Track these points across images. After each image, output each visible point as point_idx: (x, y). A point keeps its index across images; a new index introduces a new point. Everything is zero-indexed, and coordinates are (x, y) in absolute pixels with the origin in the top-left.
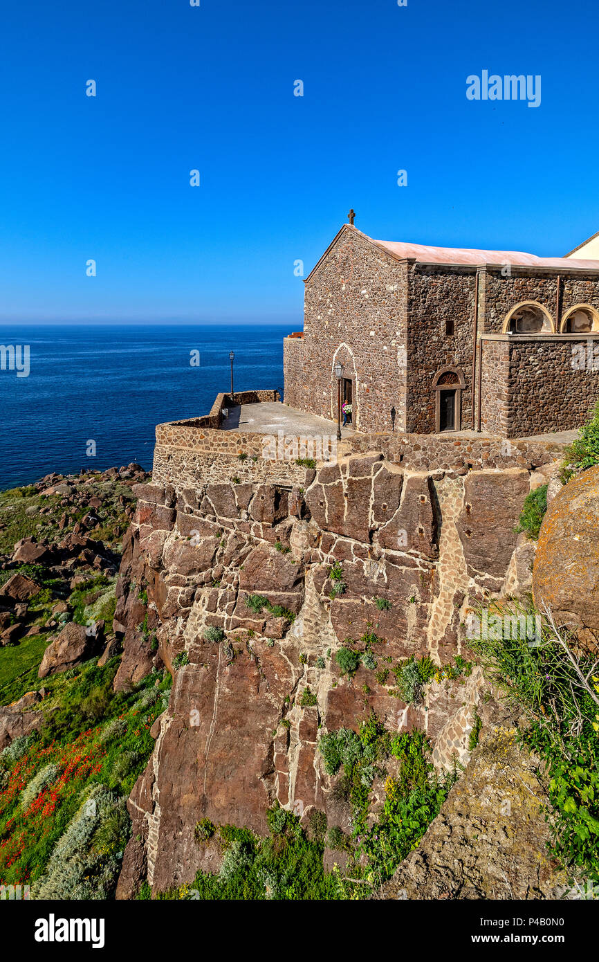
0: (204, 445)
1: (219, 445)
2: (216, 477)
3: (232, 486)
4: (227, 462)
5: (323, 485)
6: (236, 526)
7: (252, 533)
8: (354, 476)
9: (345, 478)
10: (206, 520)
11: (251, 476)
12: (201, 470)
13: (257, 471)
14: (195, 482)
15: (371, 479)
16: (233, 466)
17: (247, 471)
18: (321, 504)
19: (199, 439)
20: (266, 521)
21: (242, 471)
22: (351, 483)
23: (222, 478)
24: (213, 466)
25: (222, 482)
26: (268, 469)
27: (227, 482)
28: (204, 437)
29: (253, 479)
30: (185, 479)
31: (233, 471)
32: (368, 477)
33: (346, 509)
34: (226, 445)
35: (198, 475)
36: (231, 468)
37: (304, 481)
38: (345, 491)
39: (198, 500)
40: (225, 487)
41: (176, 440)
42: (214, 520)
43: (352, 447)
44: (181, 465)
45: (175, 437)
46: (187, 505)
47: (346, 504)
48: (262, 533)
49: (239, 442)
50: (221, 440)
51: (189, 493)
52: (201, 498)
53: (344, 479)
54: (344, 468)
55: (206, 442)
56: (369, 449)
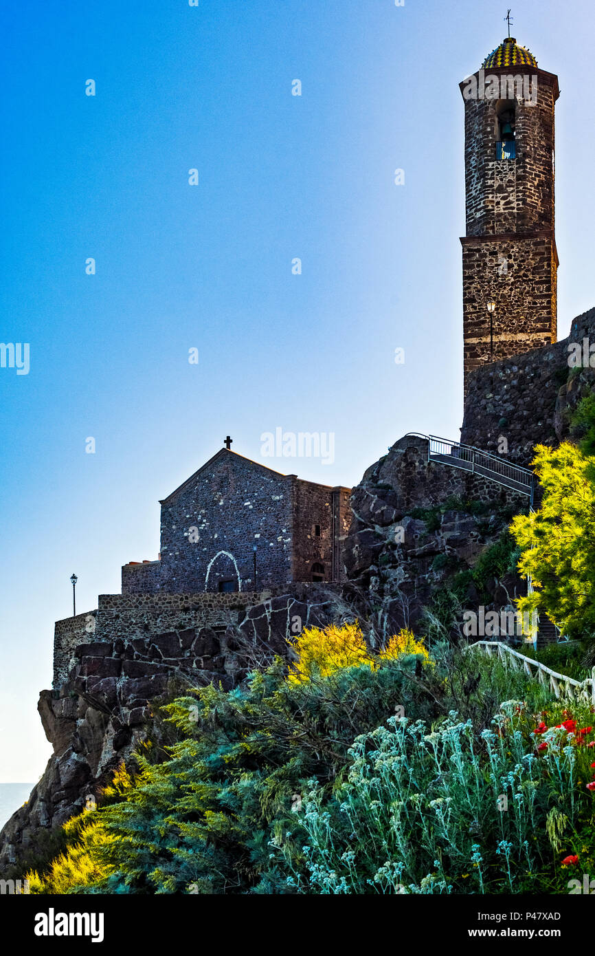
0: (150, 605)
1: (163, 604)
2: (162, 628)
3: (177, 632)
4: (171, 615)
5: (252, 620)
6: (180, 663)
7: (194, 665)
8: (276, 609)
9: (269, 612)
10: (153, 663)
11: (193, 623)
12: (149, 623)
13: (198, 618)
14: (143, 633)
15: (287, 610)
16: (177, 617)
17: (190, 619)
18: (251, 633)
19: (145, 600)
20: (207, 654)
21: (185, 620)
22: (273, 614)
23: (167, 628)
24: (160, 619)
25: (168, 631)
26: (208, 616)
27: (172, 630)
28: (149, 598)
29: (195, 624)
30: (134, 632)
31: (178, 621)
32: (285, 609)
33: (270, 632)
34: (170, 603)
35: (146, 628)
36: (176, 619)
37: (237, 620)
38: (269, 621)
39: (147, 647)
40: (170, 634)
41: (121, 604)
42: (160, 662)
43: (271, 594)
44: (129, 621)
45: (121, 601)
46: (136, 652)
47: (270, 629)
48: (202, 664)
49: (182, 599)
50: (165, 599)
51: (139, 643)
52: (149, 645)
53: (267, 614)
54: (268, 606)
55: (151, 602)
56: (283, 593)
